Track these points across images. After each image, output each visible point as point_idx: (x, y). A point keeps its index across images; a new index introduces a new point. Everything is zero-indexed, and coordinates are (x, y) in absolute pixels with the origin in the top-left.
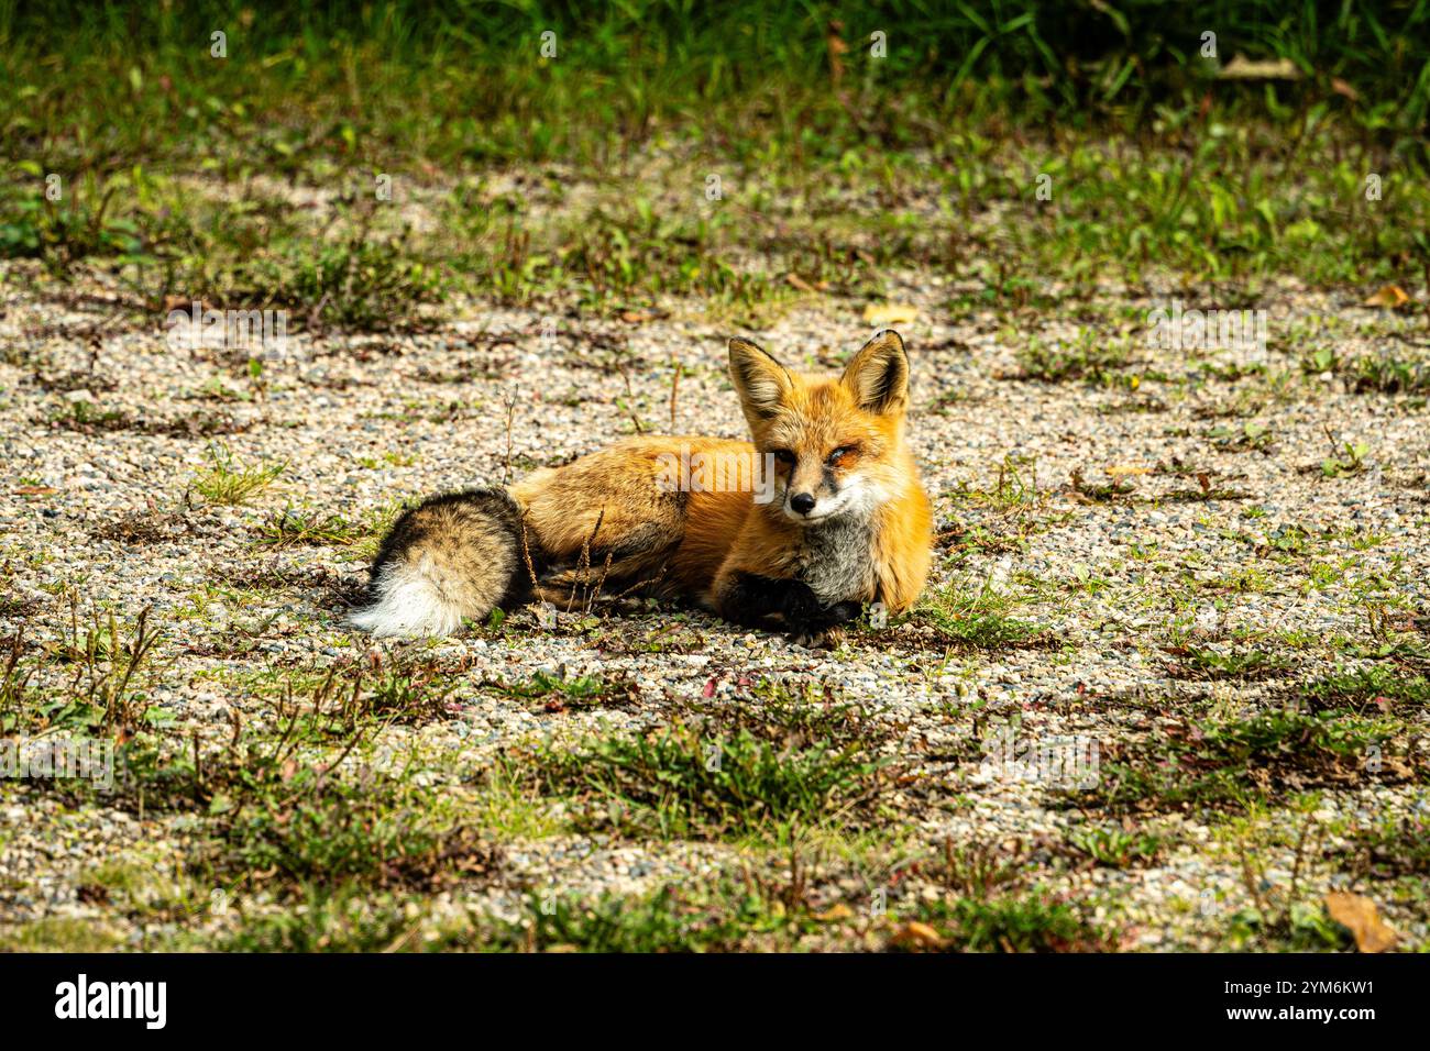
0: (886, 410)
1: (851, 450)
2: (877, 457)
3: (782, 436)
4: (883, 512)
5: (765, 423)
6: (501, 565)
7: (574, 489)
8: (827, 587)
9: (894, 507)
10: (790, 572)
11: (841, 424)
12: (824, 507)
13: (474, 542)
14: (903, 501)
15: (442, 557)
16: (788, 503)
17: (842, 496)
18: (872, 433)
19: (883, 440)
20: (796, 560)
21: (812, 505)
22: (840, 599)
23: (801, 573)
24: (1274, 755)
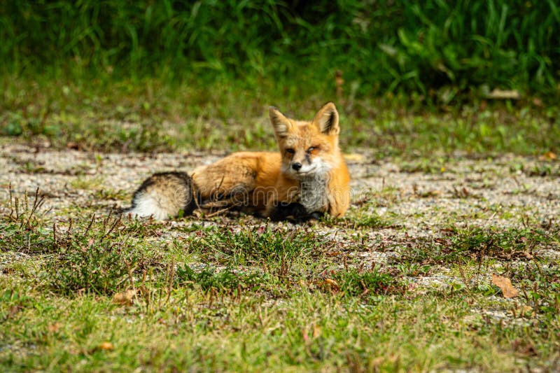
0: (330, 133)
1: (316, 148)
2: (327, 151)
3: (289, 143)
4: (329, 174)
5: (283, 140)
6: (183, 196)
7: (213, 172)
8: (309, 205)
9: (334, 172)
10: (295, 200)
11: (312, 138)
12: (305, 168)
13: (174, 187)
14: (337, 170)
15: (160, 191)
16: (291, 167)
17: (313, 166)
18: (325, 142)
19: (329, 145)
20: (297, 195)
21: (300, 167)
22: (313, 210)
23: (299, 200)
24: (478, 249)
